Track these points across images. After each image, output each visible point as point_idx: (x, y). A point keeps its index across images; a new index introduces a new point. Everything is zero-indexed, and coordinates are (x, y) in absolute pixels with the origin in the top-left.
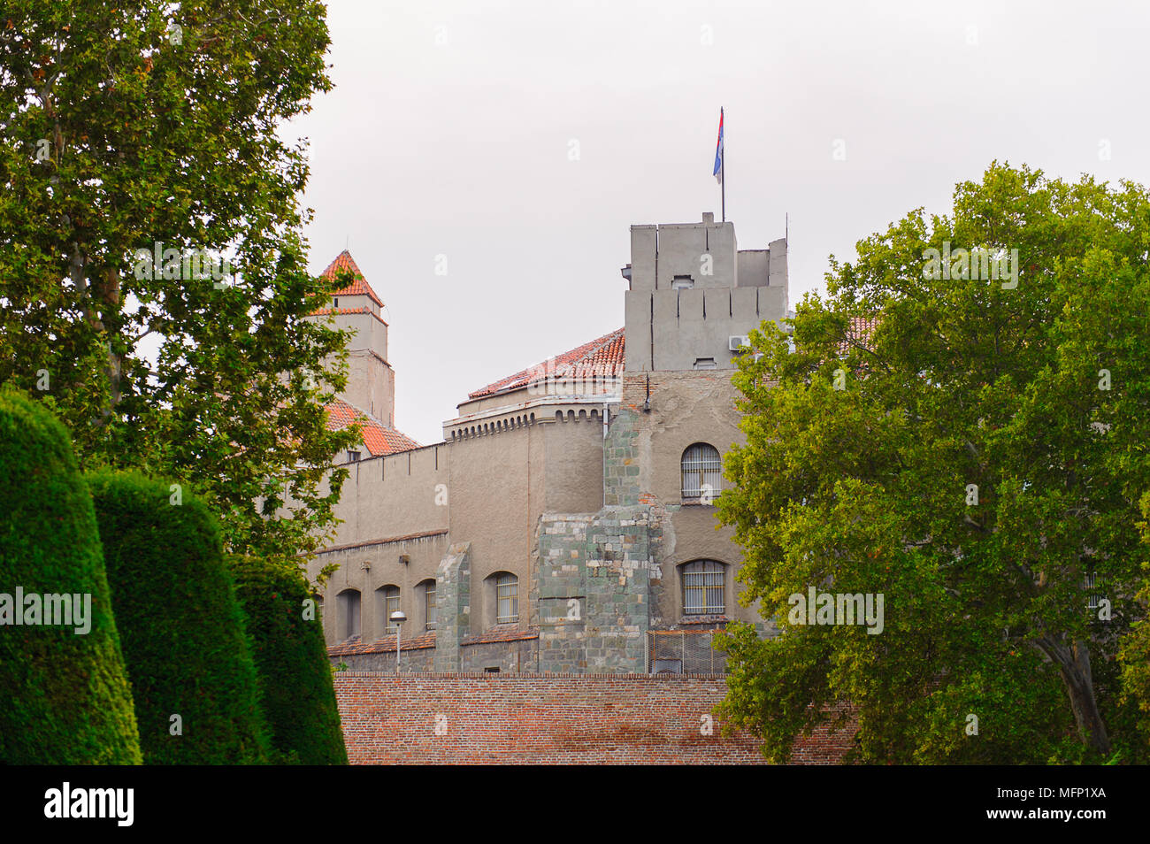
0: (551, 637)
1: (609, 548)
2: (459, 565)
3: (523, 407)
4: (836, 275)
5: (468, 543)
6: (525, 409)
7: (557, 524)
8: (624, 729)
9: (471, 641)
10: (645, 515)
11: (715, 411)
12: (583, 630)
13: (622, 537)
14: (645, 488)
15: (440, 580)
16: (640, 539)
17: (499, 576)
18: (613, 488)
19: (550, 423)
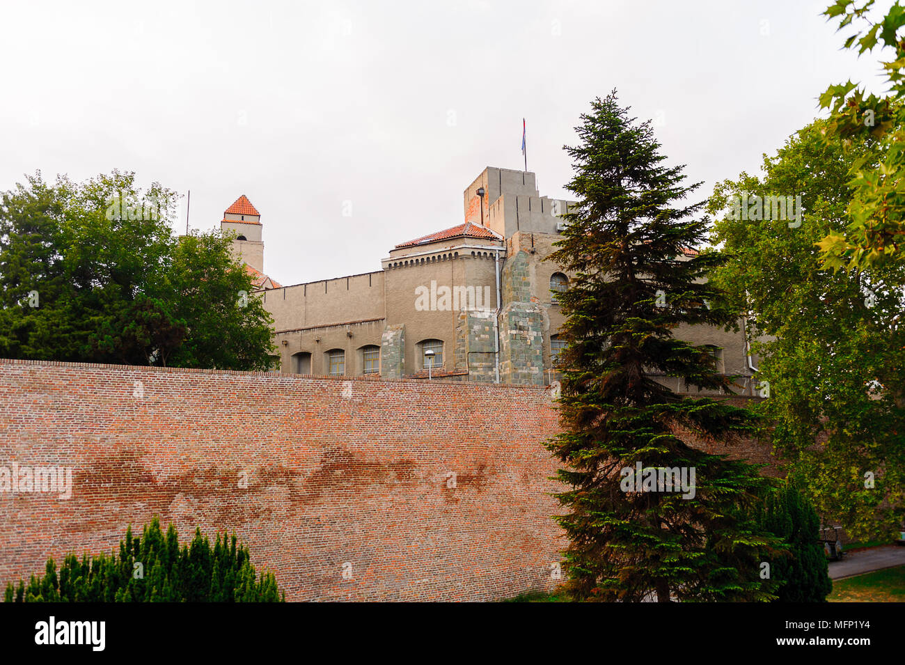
0: (476, 373)
1: (521, 324)
2: (399, 336)
3: (449, 249)
5: (403, 324)
6: (451, 250)
7: (475, 313)
10: (536, 308)
13: (527, 319)
14: (533, 293)
15: (383, 345)
16: (537, 320)
17: (428, 342)
18: (517, 293)
19: (466, 258)
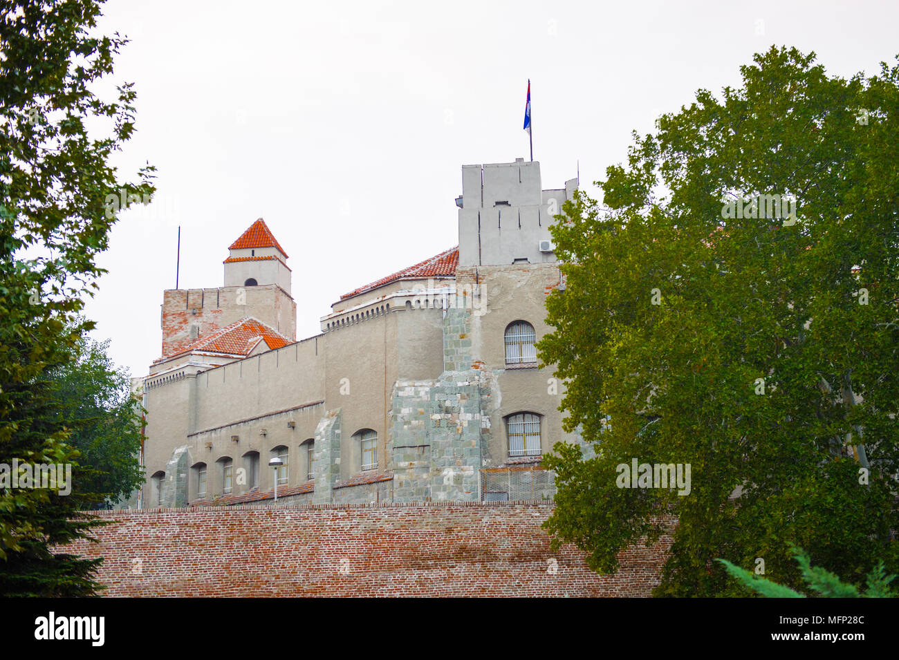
0: (403, 478)
1: (448, 404)
2: (332, 425)
3: (380, 299)
4: (639, 147)
5: (339, 408)
6: (382, 301)
7: (407, 389)
8: (463, 549)
9: (341, 485)
10: (477, 378)
11: (530, 295)
12: (429, 472)
13: (459, 395)
14: (476, 356)
15: (317, 438)
16: (472, 396)
17: (363, 433)
18: (451, 358)
19: (401, 310)
